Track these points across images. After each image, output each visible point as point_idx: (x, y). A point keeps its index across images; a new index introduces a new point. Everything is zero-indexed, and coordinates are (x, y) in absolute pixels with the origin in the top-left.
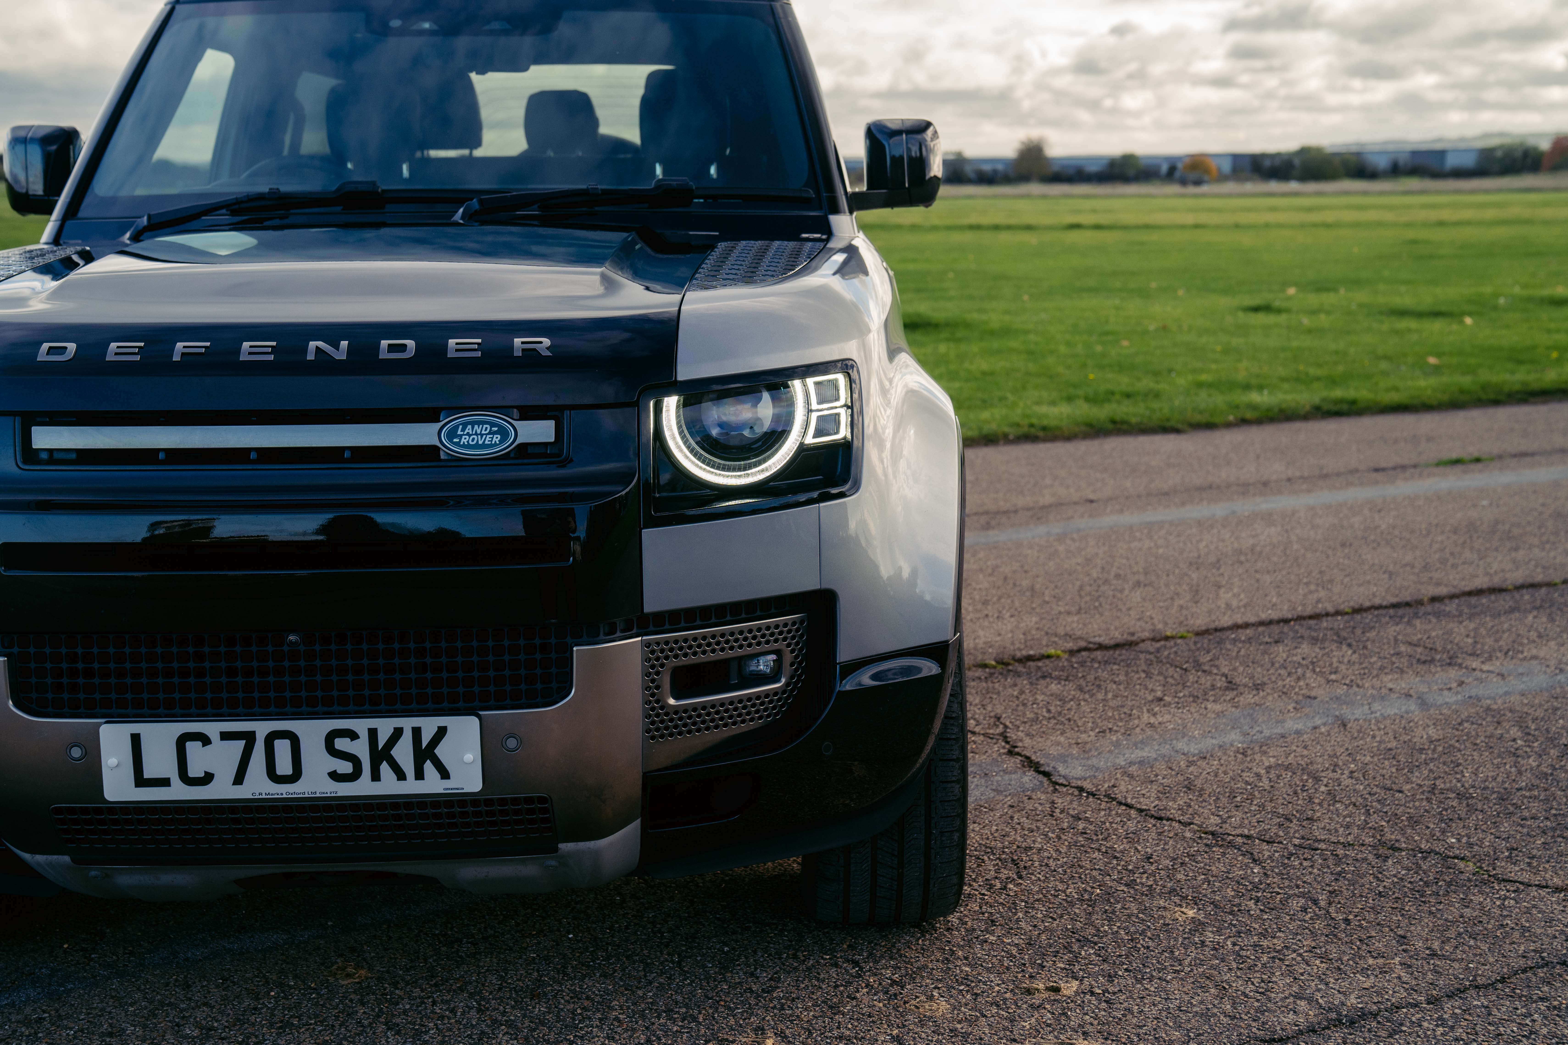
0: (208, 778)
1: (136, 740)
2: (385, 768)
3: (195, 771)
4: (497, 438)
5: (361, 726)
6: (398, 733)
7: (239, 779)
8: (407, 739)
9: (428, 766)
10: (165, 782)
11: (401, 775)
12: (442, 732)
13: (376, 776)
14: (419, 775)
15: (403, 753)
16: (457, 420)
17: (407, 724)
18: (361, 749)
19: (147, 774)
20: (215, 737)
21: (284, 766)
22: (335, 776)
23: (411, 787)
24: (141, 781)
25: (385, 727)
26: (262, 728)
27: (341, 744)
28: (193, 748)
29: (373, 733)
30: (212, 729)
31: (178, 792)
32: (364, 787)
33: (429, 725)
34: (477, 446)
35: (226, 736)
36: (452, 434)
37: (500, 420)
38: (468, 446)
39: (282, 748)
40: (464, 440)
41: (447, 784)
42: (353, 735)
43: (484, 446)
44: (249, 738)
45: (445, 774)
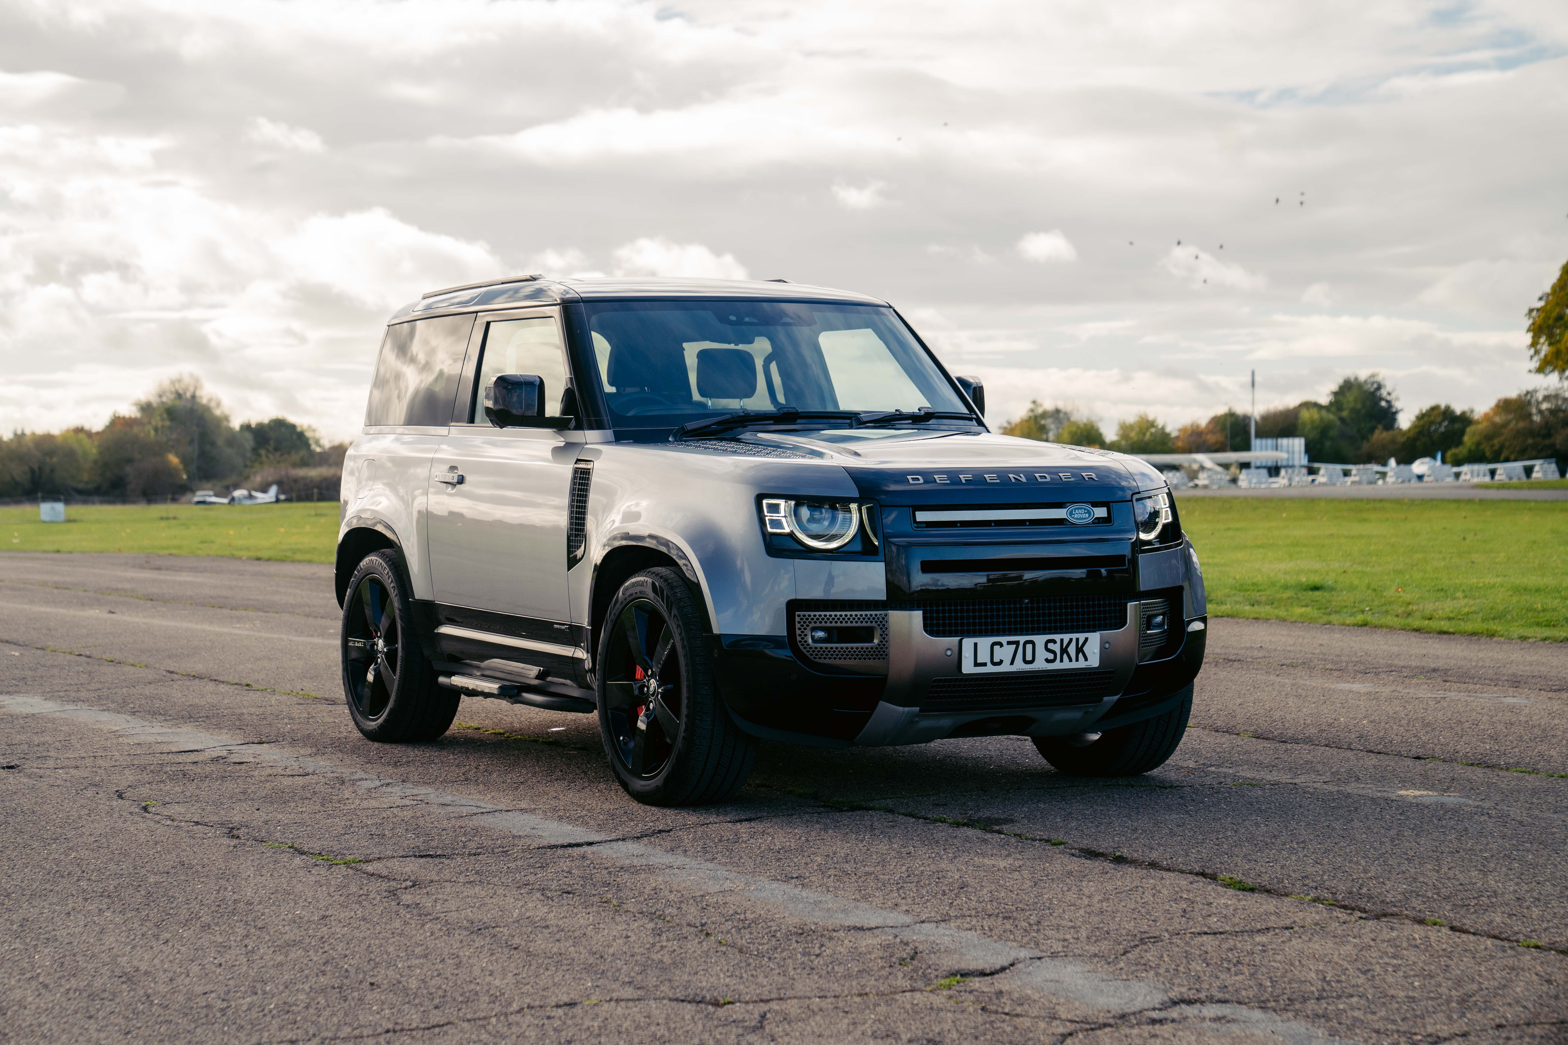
0: (1001, 662)
1: (976, 645)
2: (1065, 656)
3: (996, 660)
4: (1087, 515)
5: (1057, 637)
6: (1071, 640)
7: (1012, 663)
8: (1074, 643)
9: (1081, 655)
10: (985, 664)
11: (1071, 660)
12: (1086, 639)
13: (1062, 661)
14: (1077, 660)
15: (1072, 650)
16: (1072, 507)
17: (1074, 636)
18: (1056, 648)
19: (979, 661)
20: (1005, 644)
21: (1029, 657)
22: (1047, 661)
23: (1074, 665)
24: (976, 664)
25: (1066, 637)
26: (1022, 639)
27: (1051, 646)
28: (996, 648)
29: (1062, 640)
30: (1004, 639)
31: (990, 669)
32: (1057, 665)
33: (1082, 637)
34: (1080, 519)
35: (1009, 643)
36: (1071, 514)
37: (1088, 507)
38: (1077, 519)
39: (1029, 647)
40: (1076, 516)
41: (1087, 663)
42: (1054, 642)
43: (1083, 519)
44: (1017, 643)
45: (1086, 659)
